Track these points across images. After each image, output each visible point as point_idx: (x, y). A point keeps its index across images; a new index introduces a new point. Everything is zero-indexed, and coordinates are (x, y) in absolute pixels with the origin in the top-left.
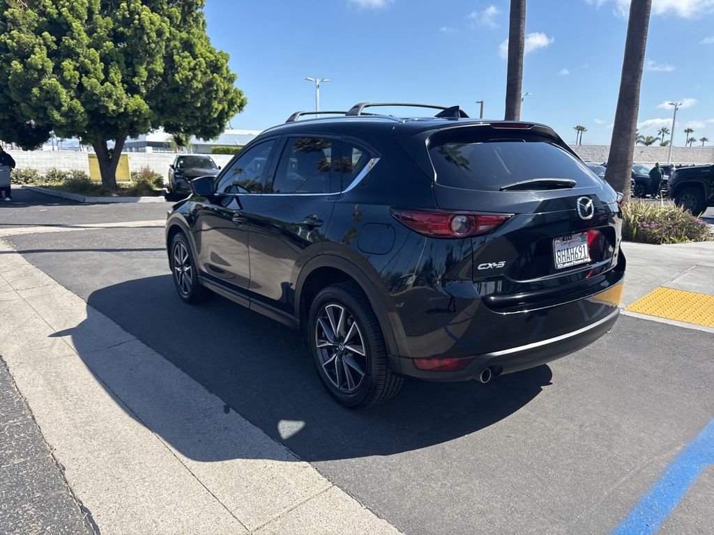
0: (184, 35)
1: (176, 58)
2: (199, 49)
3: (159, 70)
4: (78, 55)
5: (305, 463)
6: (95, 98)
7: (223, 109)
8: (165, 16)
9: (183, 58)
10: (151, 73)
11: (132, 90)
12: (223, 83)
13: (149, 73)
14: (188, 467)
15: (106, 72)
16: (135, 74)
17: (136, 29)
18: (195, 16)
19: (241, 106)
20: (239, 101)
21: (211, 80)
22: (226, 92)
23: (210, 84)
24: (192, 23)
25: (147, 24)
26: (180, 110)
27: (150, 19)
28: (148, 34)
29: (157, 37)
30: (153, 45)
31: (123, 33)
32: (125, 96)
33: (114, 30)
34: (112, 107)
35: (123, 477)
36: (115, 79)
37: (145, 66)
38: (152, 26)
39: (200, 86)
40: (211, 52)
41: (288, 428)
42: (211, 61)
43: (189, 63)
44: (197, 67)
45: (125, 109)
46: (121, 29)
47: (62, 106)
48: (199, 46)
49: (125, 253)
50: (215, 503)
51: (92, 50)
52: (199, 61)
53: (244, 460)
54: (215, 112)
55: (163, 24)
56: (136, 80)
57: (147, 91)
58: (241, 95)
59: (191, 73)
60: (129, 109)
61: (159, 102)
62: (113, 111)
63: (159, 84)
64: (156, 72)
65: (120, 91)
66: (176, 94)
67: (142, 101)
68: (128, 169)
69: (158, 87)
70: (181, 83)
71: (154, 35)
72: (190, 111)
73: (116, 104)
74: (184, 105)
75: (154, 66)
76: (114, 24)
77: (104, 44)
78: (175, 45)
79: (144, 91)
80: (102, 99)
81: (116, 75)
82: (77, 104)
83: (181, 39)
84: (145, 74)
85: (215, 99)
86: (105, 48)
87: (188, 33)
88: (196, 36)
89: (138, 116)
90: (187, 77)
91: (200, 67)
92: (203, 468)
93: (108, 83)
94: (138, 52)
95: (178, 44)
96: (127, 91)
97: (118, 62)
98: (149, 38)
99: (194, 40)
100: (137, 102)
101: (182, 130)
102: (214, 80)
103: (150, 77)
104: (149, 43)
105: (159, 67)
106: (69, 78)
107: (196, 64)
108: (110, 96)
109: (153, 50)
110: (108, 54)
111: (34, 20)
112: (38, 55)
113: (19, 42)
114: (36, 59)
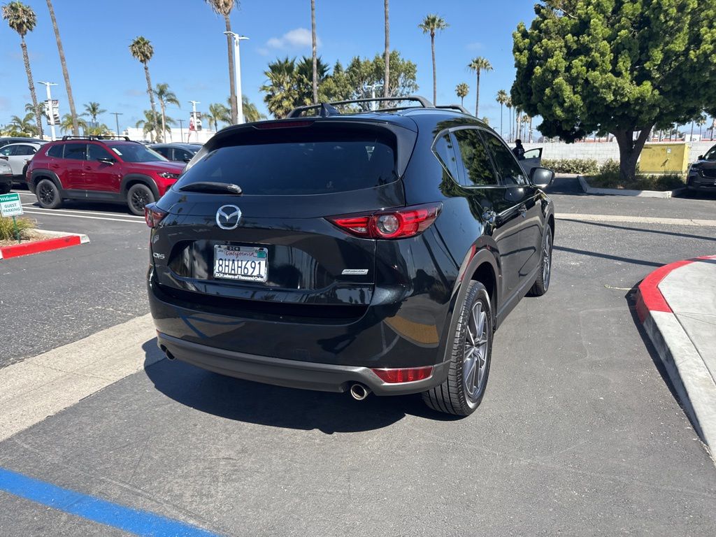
3: (677, 49)
4: (591, 49)
6: (594, 90)
11: (641, 77)
13: (665, 54)
15: (614, 62)
16: (649, 58)
29: (678, 12)
30: (672, 23)
32: (628, 85)
34: (611, 97)
36: (623, 68)
37: (661, 47)
45: (629, 98)
47: (565, 102)
51: (605, 42)
56: (647, 65)
57: (662, 75)
60: (633, 97)
62: (615, 101)
64: (673, 52)
65: (625, 80)
67: (649, 87)
68: (683, 159)
69: (679, 68)
70: (695, 60)
71: (673, 11)
73: (618, 94)
75: (672, 46)
77: (619, 33)
78: (707, 16)
79: (657, 76)
80: (601, 90)
81: (624, 64)
82: (577, 99)
84: (659, 57)
86: (619, 38)
89: (640, 105)
93: (609, 74)
96: (634, 79)
97: (630, 50)
98: (667, 15)
103: (667, 58)
104: (666, 21)
105: (679, 45)
106: (575, 74)
108: (609, 87)
110: (621, 43)
111: (567, 24)
112: (555, 58)
113: (546, 48)
114: (551, 62)
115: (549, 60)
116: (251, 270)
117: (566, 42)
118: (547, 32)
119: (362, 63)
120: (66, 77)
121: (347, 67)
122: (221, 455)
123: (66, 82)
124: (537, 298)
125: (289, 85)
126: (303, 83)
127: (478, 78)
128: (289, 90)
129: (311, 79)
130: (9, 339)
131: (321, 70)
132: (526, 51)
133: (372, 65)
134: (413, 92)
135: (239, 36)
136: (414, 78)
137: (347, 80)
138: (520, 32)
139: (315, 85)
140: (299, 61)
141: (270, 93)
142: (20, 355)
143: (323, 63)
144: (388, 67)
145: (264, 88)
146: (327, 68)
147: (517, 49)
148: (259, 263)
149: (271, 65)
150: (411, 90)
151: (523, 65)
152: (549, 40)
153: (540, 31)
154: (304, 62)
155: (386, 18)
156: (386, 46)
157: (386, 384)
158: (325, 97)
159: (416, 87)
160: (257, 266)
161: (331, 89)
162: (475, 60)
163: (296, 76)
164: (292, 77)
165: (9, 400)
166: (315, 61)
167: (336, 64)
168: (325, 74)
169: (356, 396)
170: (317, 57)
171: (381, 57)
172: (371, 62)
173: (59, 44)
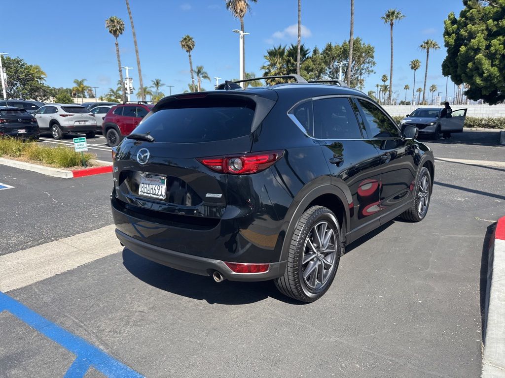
47: (484, 73)
82: (495, 71)
106: (494, 51)
111: (489, 12)
112: (477, 39)
113: (470, 32)
114: (474, 42)
115: (472, 40)
116: (157, 191)
117: (487, 26)
118: (472, 19)
119: (333, 47)
120: (139, 63)
121: (322, 50)
122: (139, 309)
123: (138, 66)
124: (413, 224)
125: (280, 64)
126: (290, 63)
127: (428, 55)
128: (281, 68)
129: (296, 60)
130: (56, 226)
131: (304, 53)
132: (454, 35)
133: (341, 49)
134: (371, 67)
135: (243, 32)
136: (372, 57)
137: (322, 60)
138: (450, 20)
139: (298, 64)
140: (288, 48)
141: (267, 71)
142: (57, 237)
143: (306, 48)
144: (352, 50)
145: (263, 68)
146: (308, 52)
147: (447, 33)
148: (162, 187)
149: (269, 51)
150: (370, 66)
151: (451, 45)
152: (473, 25)
153: (466, 18)
154: (291, 48)
155: (352, 14)
156: (351, 34)
157: (234, 273)
158: (305, 72)
159: (374, 63)
160: (161, 188)
161: (310, 67)
162: (426, 41)
163: (286, 58)
164: (283, 59)
165: (41, 263)
166: (299, 47)
167: (314, 49)
168: (307, 56)
169: (216, 279)
170: (301, 44)
171: (348, 43)
172: (340, 46)
173: (135, 42)
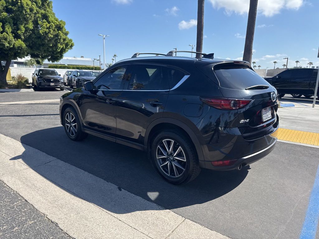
0: (43, 11)
1: (40, 22)
2: (51, 19)
3: (31, 28)
5: (168, 210)
7: (63, 48)
8: (33, 2)
9: (43, 22)
10: (27, 29)
11: (17, 37)
12: (63, 35)
13: (25, 29)
14: (116, 217)
15: (3, 27)
16: (18, 29)
17: (19, 7)
18: (48, 3)
19: (71, 46)
20: (71, 44)
21: (58, 34)
22: (64, 40)
23: (57, 35)
24: (46, 6)
25: (25, 5)
26: (41, 47)
27: (26, 3)
28: (25, 10)
29: (30, 12)
30: (28, 16)
31: (11, 9)
32: (13, 40)
33: (6, 7)
34: (7, 45)
35: (88, 224)
36: (8, 31)
37: (23, 25)
38: (28, 6)
39: (52, 36)
40: (56, 20)
41: (153, 195)
42: (57, 25)
43: (46, 25)
44: (51, 27)
45: (14, 46)
46: (10, 7)
48: (51, 17)
49: (27, 117)
50: (137, 232)
52: (52, 25)
53: (141, 211)
54: (59, 49)
55: (33, 6)
56: (19, 32)
57: (25, 38)
58: (71, 41)
59: (47, 30)
60: (16, 46)
61: (30, 43)
62: (7, 47)
63: (31, 34)
64: (29, 28)
65: (11, 37)
66: (39, 39)
67: (22, 42)
68: (10, 75)
69: (30, 36)
70: (42, 34)
71: (28, 11)
72: (47, 48)
73: (9, 43)
74: (43, 45)
75: (28, 26)
76: (6, 4)
77: (2, 13)
78: (39, 16)
79: (23, 38)
80: (2, 40)
81: (9, 29)
83: (42, 13)
84: (23, 29)
85: (59, 42)
86: (3, 16)
87: (45, 10)
88: (49, 12)
89: (20, 50)
90: (45, 32)
91: (52, 27)
92: (123, 217)
93: (5, 33)
94: (20, 19)
95: (40, 16)
96: (15, 37)
97: (9, 23)
98: (26, 12)
99: (49, 14)
100: (19, 43)
101: (40, 57)
102: (59, 34)
103: (26, 31)
105: (31, 26)
107: (50, 26)
108: (6, 39)
109: (28, 18)
110: (4, 19)
116: (269, 115)
148: (270, 112)
